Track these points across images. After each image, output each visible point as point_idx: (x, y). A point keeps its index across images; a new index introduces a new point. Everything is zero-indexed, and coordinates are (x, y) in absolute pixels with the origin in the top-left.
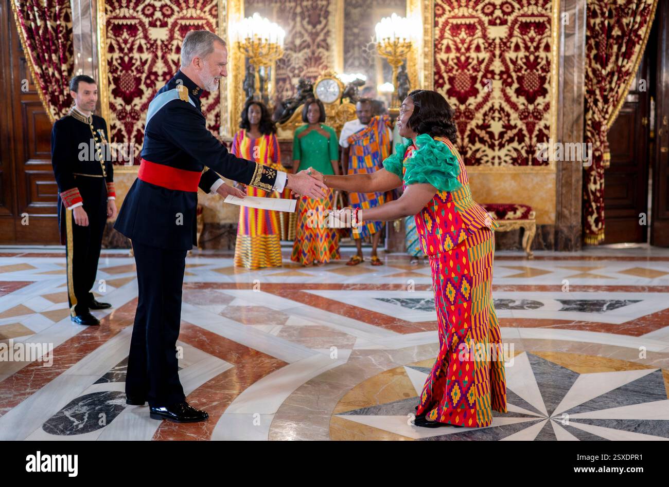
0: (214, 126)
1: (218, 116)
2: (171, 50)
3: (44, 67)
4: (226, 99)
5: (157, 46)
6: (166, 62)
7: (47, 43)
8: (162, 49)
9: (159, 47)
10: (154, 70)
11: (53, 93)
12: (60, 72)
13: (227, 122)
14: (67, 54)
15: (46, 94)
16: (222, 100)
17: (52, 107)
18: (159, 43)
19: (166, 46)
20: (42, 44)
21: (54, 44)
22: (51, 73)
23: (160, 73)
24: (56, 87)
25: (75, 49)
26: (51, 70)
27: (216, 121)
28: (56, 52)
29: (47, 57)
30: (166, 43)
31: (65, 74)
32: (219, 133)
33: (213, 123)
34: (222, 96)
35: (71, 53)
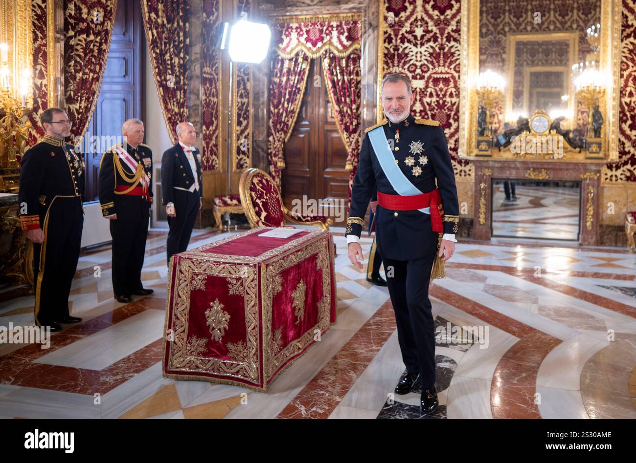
0: (454, 148)
1: (457, 141)
2: (426, 95)
3: (341, 106)
4: (464, 129)
5: (417, 92)
6: (422, 103)
7: (344, 91)
8: (420, 94)
9: (418, 93)
10: (414, 108)
11: (346, 124)
12: (351, 110)
13: (464, 145)
14: (356, 98)
15: (342, 124)
16: (460, 130)
17: (345, 133)
18: (418, 90)
19: (423, 92)
20: (340, 91)
21: (348, 91)
22: (345, 111)
23: (418, 111)
24: (348, 120)
25: (362, 94)
26: (345, 109)
27: (455, 145)
28: (349, 96)
29: (343, 100)
30: (423, 90)
31: (354, 111)
32: (457, 153)
33: (453, 146)
34: (461, 127)
35: (359, 97)
